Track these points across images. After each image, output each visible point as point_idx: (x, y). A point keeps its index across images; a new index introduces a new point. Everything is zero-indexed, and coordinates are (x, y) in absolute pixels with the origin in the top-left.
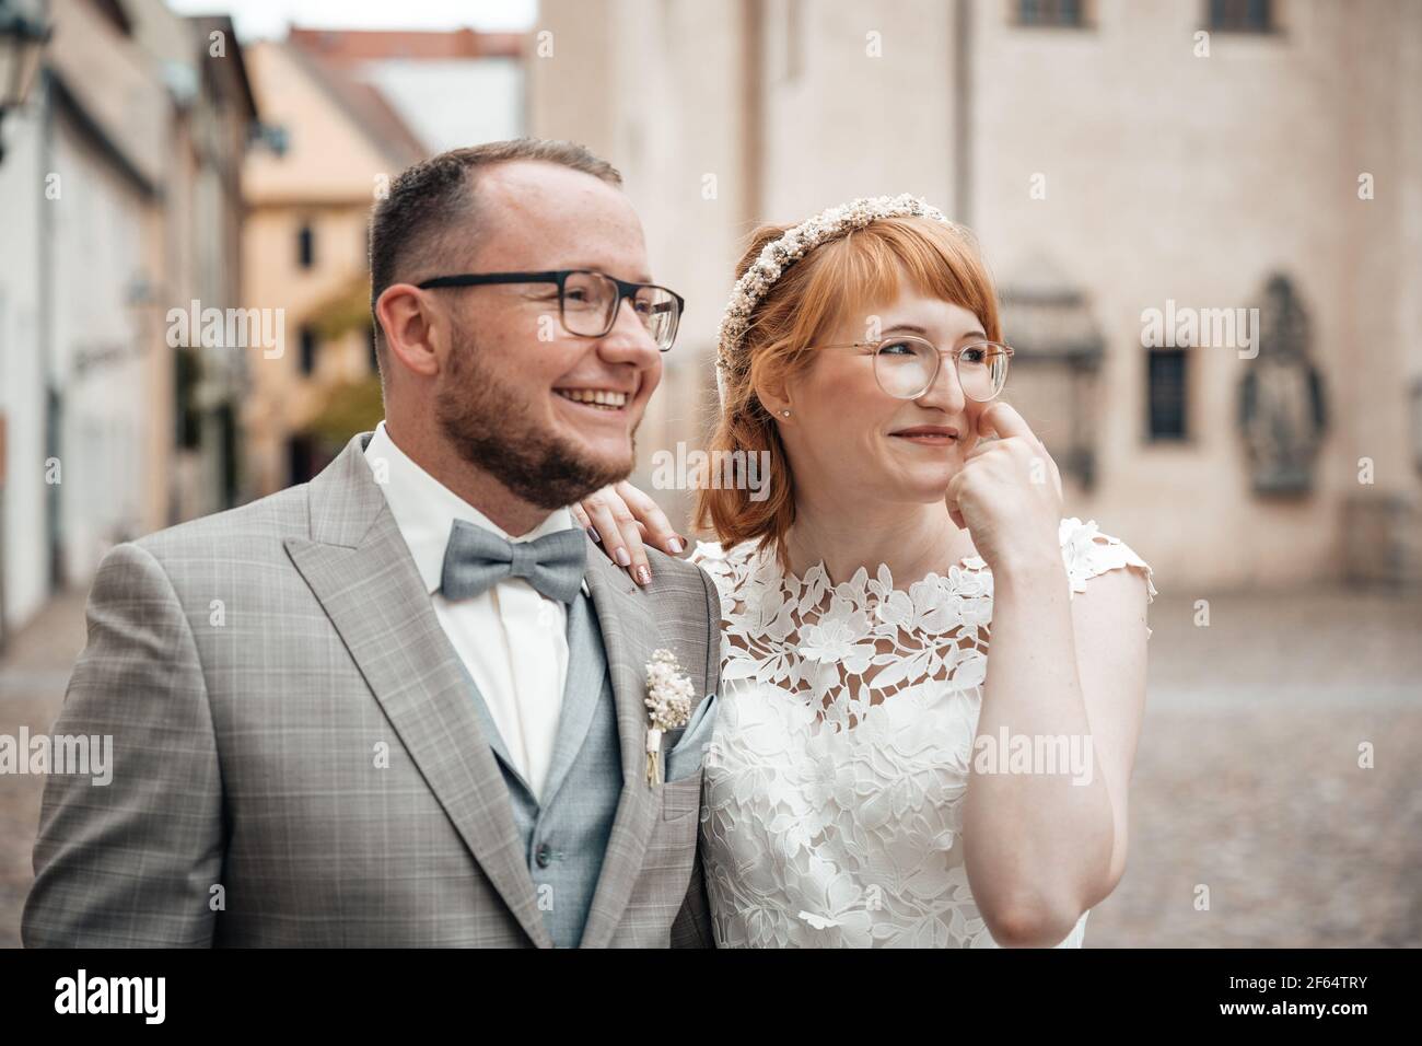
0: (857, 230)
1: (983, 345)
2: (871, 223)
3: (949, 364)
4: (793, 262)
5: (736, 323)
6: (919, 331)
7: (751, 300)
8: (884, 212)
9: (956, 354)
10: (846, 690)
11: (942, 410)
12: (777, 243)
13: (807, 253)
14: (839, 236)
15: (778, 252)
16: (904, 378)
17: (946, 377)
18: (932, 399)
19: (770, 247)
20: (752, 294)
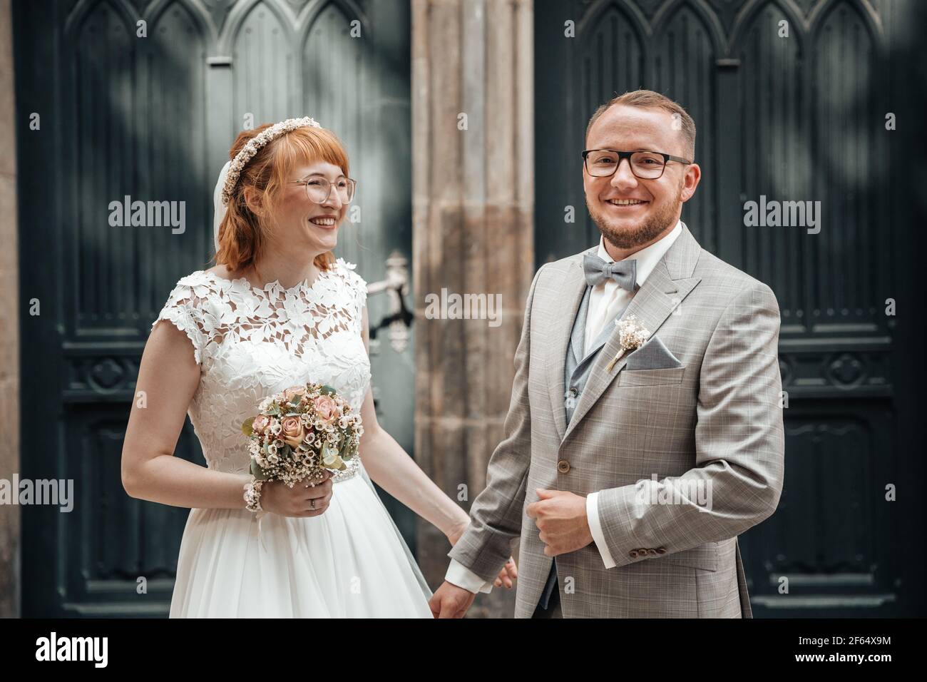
0: (290, 132)
1: (344, 181)
2: (294, 129)
3: (334, 188)
4: (262, 148)
5: (235, 175)
6: (322, 175)
7: (243, 164)
8: (299, 125)
9: (336, 183)
10: (311, 336)
11: (333, 208)
12: (254, 139)
13: (268, 143)
14: (283, 135)
15: (256, 143)
16: (316, 194)
17: (334, 194)
18: (329, 203)
19: (251, 141)
20: (243, 162)
